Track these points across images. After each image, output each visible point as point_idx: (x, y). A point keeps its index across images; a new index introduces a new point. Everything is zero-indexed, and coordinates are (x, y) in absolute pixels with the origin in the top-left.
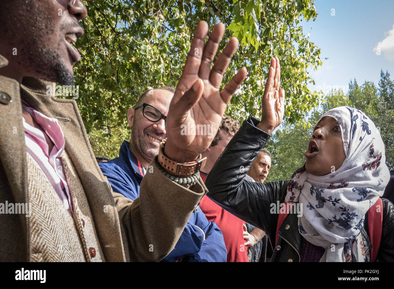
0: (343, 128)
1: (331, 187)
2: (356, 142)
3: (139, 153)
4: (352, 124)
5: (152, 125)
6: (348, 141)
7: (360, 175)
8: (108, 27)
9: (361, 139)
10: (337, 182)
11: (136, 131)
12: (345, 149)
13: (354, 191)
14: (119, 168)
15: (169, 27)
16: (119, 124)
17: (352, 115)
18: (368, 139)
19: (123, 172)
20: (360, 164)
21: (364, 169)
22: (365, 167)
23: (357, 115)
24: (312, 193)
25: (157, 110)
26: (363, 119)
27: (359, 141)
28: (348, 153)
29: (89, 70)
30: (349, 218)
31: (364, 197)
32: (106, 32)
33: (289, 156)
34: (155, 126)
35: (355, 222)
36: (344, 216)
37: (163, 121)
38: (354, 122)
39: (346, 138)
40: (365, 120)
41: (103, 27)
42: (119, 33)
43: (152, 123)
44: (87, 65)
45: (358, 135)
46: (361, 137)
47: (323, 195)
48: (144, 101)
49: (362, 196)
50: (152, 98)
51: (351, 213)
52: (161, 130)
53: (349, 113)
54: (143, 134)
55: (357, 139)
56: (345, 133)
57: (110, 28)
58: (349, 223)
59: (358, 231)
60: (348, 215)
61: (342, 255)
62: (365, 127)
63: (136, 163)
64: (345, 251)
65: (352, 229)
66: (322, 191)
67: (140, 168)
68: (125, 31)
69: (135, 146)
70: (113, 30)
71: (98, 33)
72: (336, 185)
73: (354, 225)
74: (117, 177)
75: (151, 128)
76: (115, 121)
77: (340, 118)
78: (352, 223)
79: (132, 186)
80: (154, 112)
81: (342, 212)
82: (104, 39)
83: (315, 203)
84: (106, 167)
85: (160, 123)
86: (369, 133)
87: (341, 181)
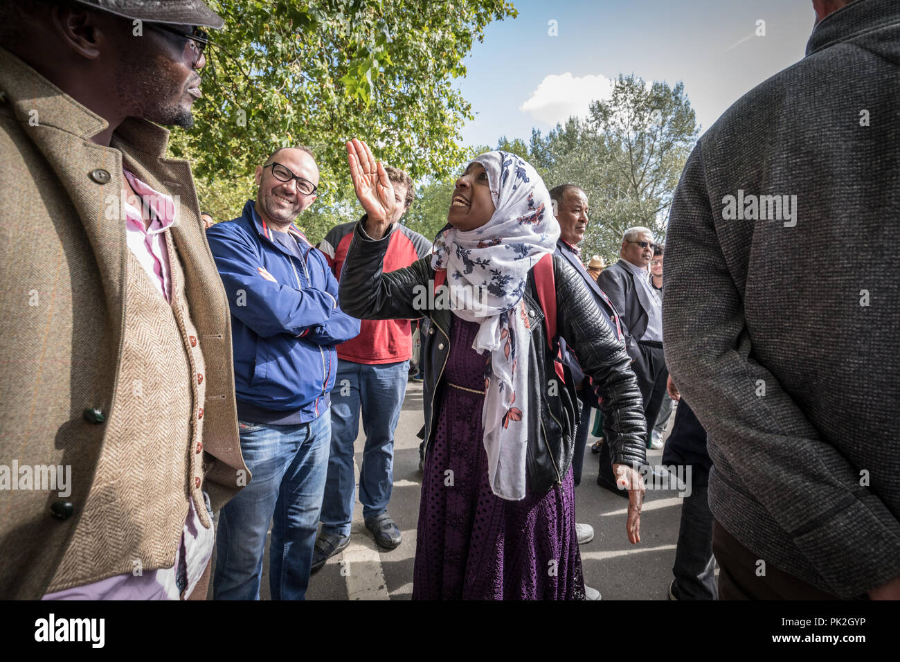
0: (491, 175)
1: (481, 245)
2: (508, 191)
3: (265, 213)
4: (503, 170)
5: (282, 185)
6: (497, 190)
7: (516, 230)
8: (240, 74)
9: (515, 188)
10: (487, 239)
11: (263, 191)
12: (494, 200)
13: (507, 248)
14: (241, 228)
15: (307, 77)
16: (246, 175)
17: (503, 160)
18: (524, 187)
19: (245, 233)
20: (514, 218)
21: (520, 224)
22: (521, 221)
23: (511, 160)
24: (458, 256)
25: (288, 170)
26: (518, 164)
27: (512, 190)
28: (498, 203)
29: (216, 116)
30: (502, 282)
31: (524, 255)
32: (238, 80)
33: (435, 212)
34: (285, 186)
35: (510, 287)
36: (496, 280)
37: (294, 181)
38: (505, 168)
39: (494, 186)
40: (522, 166)
41: (235, 74)
42: (253, 81)
43: (281, 183)
44: (214, 111)
45: (511, 182)
46: (515, 186)
47: (470, 257)
48: (274, 160)
49: (521, 254)
50: (285, 157)
51: (503, 276)
52: (290, 190)
53: (499, 157)
54: (270, 194)
55: (509, 188)
56: (494, 182)
57: (242, 76)
58: (502, 288)
59: (516, 298)
60: (499, 278)
61: (496, 331)
62: (520, 173)
63: (261, 223)
64: (501, 324)
65: (508, 296)
66: (468, 252)
67: (265, 230)
68: (259, 78)
69: (261, 205)
70: (246, 77)
71: (228, 80)
72: (487, 242)
73: (509, 291)
74: (238, 239)
75: (280, 188)
76: (242, 170)
77: (487, 164)
78: (507, 288)
79: (255, 249)
80: (285, 171)
81: (492, 276)
82: (235, 86)
83: (462, 268)
84: (226, 227)
85: (291, 184)
86: (526, 180)
87: (492, 237)
